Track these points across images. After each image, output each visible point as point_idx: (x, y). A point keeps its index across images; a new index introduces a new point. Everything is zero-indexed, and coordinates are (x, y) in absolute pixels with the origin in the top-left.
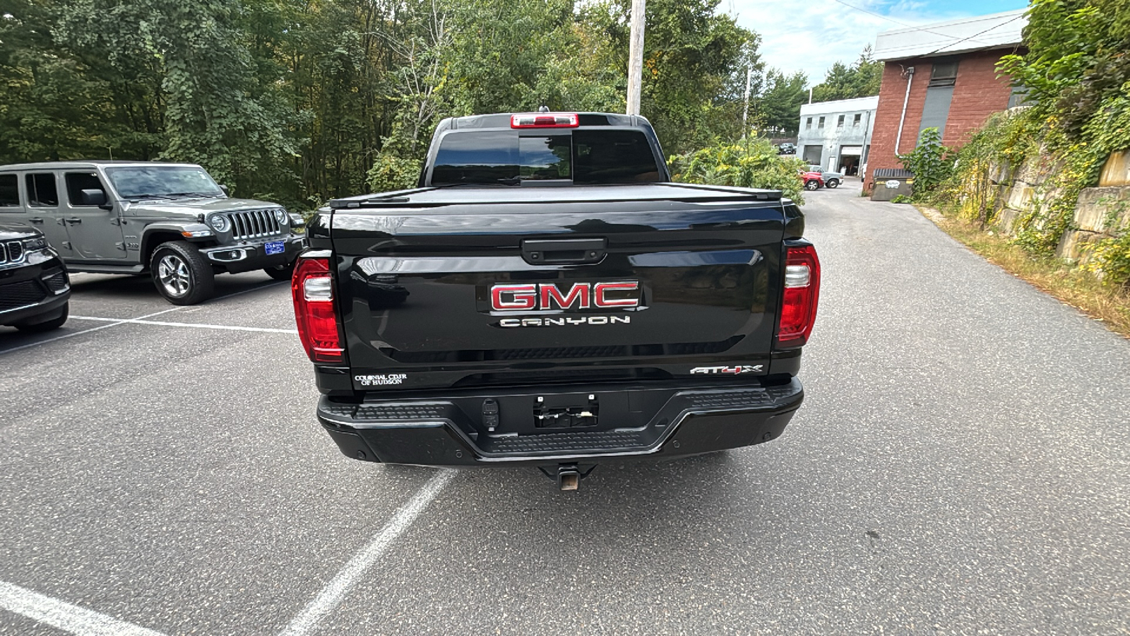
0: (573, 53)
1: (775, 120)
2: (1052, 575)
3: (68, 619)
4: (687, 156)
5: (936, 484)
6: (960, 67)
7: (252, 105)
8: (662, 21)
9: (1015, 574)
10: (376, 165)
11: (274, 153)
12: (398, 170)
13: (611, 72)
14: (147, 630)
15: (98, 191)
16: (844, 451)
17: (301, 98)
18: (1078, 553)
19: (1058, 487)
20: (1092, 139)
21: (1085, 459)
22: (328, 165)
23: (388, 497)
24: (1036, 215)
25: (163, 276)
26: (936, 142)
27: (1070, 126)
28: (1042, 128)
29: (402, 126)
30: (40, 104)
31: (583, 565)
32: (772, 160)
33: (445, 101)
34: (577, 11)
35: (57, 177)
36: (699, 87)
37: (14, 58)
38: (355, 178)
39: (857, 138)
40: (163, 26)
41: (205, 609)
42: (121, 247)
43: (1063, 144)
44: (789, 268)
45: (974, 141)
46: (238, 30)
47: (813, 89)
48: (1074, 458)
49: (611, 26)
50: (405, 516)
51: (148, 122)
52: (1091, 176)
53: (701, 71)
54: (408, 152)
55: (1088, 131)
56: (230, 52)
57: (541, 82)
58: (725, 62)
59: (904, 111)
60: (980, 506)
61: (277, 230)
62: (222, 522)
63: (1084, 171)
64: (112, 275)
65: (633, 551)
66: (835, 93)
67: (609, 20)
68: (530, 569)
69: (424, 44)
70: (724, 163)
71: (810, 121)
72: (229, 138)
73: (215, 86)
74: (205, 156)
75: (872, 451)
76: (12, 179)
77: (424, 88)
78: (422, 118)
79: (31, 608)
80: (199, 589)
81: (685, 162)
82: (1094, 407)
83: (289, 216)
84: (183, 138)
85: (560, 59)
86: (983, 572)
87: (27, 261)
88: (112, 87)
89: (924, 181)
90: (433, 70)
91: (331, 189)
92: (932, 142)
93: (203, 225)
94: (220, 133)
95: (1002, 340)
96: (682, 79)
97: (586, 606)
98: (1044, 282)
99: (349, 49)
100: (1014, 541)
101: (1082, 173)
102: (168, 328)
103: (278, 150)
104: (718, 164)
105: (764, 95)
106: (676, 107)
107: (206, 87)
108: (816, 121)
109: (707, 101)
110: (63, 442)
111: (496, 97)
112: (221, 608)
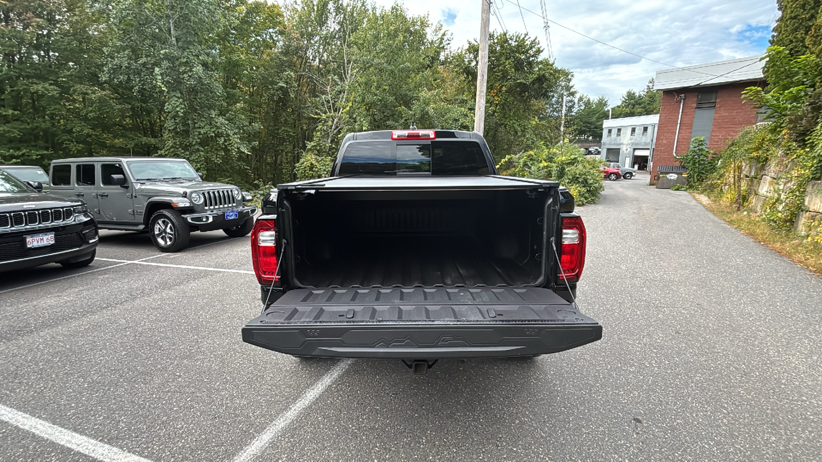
0: (438, 86)
1: (585, 130)
2: (769, 454)
3: (93, 449)
4: (517, 156)
5: (687, 389)
6: (719, 94)
7: (221, 120)
8: (501, 64)
9: (741, 453)
10: (302, 160)
11: (233, 151)
12: (317, 164)
13: (465, 98)
14: (143, 459)
15: (121, 176)
16: (621, 363)
17: (253, 115)
18: (789, 440)
19: (779, 394)
20: (814, 146)
21: (802, 375)
22: (269, 160)
23: (300, 381)
24: (778, 200)
25: (157, 232)
26: (703, 147)
27: (797, 137)
28: (779, 138)
29: (321, 134)
30: (86, 119)
31: (431, 431)
32: (580, 159)
33: (350, 118)
34: (442, 58)
35: (96, 167)
36: (528, 108)
37: (73, 90)
38: (287, 169)
39: (646, 144)
40: (169, 71)
41: (180, 447)
42: (132, 213)
43: (794, 150)
44: (564, 231)
45: (729, 147)
46: (216, 72)
47: (612, 109)
48: (794, 374)
49: (466, 68)
50: (312, 394)
51: (152, 131)
52: (815, 172)
53: (529, 97)
54: (324, 152)
55: (811, 141)
56: (209, 86)
57: (416, 107)
58: (547, 91)
59: (678, 125)
60: (719, 405)
61: (234, 203)
62: (191, 393)
63: (809, 169)
64: (123, 232)
65: (466, 424)
66: (629, 112)
67: (464, 64)
68: (394, 432)
69: (338, 80)
70: (545, 161)
71: (610, 131)
72: (205, 141)
73: (198, 108)
74: (188, 153)
75: (641, 364)
76: (68, 168)
77: (336, 109)
78: (335, 130)
79: (70, 442)
80: (176, 435)
81: (517, 160)
82: (813, 339)
83: (242, 194)
84: (174, 141)
85: (430, 90)
86: (717, 450)
87: (74, 221)
88: (133, 109)
89: (696, 175)
90: (342, 98)
91: (269, 176)
92: (701, 147)
93: (185, 199)
94: (199, 138)
95: (747, 290)
96: (515, 103)
97: (431, 458)
98: (784, 249)
99: (287, 83)
100: (742, 430)
101: (807, 171)
102: (158, 267)
103: (236, 150)
104: (541, 162)
105: (576, 113)
106: (511, 122)
107: (192, 108)
108: (614, 132)
109: (534, 117)
110: (90, 338)
111: (385, 116)
112: (190, 447)
